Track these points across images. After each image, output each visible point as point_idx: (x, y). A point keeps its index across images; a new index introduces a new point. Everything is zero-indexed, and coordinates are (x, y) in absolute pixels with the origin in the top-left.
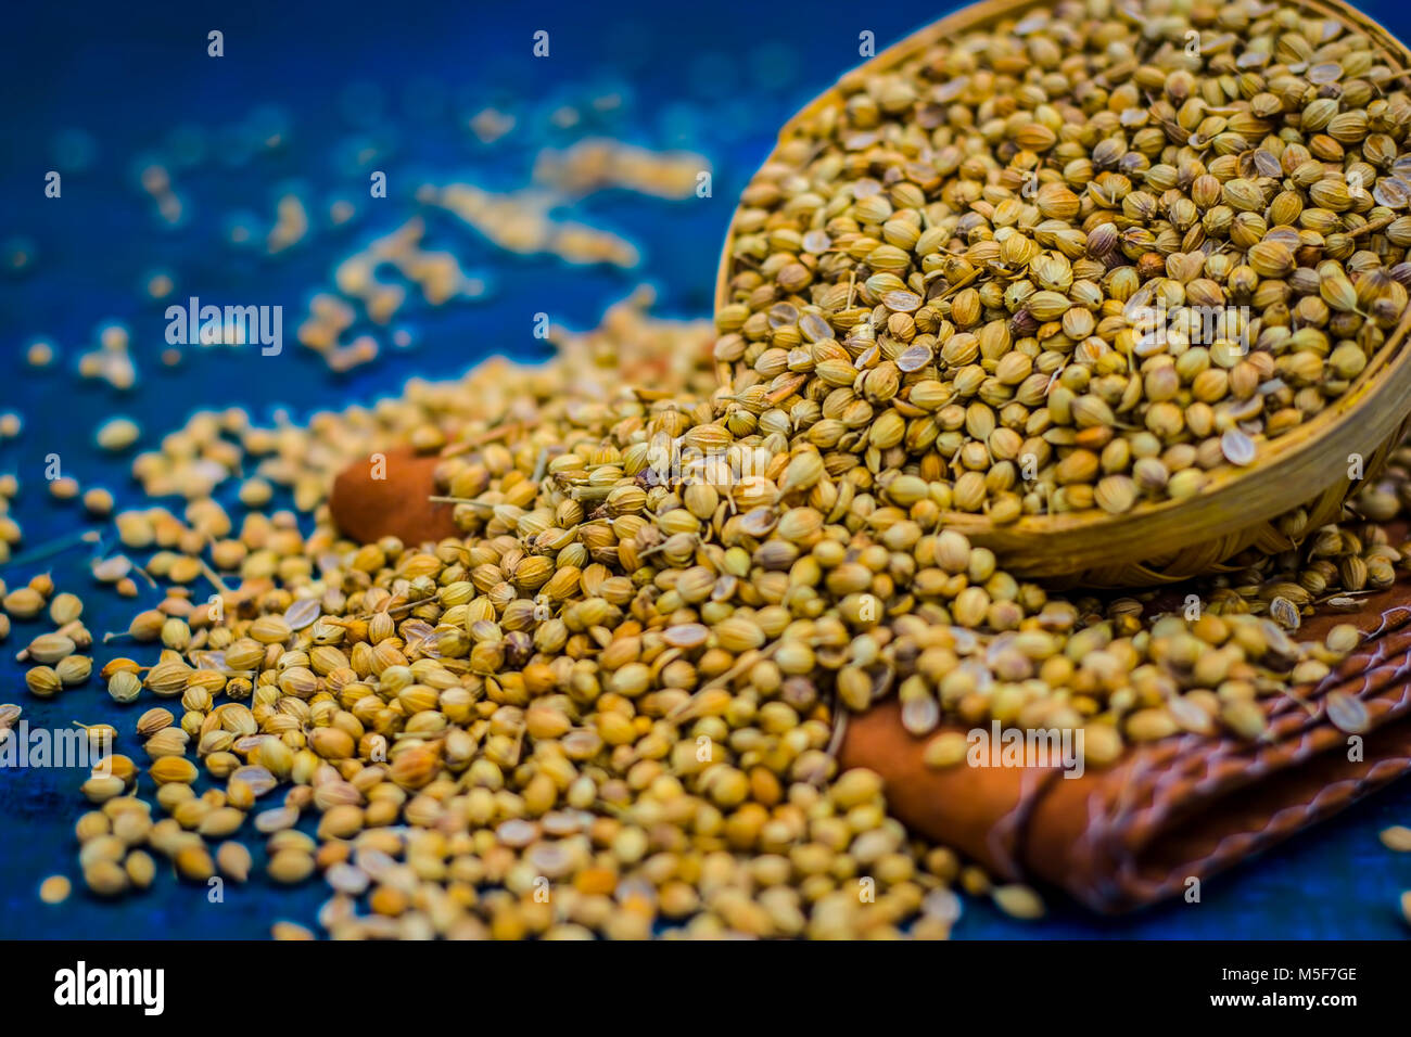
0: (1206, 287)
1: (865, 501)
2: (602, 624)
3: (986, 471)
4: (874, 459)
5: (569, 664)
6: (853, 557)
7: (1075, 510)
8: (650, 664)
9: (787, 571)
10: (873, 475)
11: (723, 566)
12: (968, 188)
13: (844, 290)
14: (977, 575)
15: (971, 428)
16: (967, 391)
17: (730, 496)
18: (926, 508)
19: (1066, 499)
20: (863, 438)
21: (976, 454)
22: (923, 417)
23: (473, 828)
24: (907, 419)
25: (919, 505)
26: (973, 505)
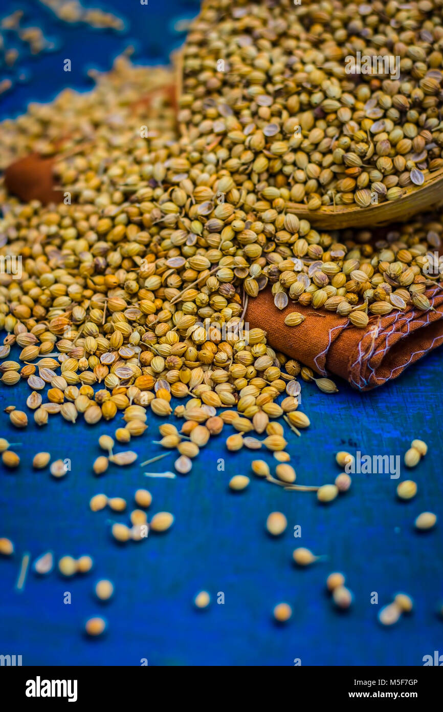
0: (401, 99)
1: (252, 197)
2: (138, 255)
3: (305, 183)
4: (255, 178)
5: (124, 274)
6: (248, 226)
7: (345, 204)
8: (161, 275)
9: (220, 233)
10: (255, 185)
11: (190, 228)
12: (291, 43)
13: (237, 93)
14: (303, 233)
15: (298, 163)
16: (295, 146)
17: (192, 195)
18: (280, 202)
19: (341, 198)
20: (250, 168)
21: (300, 175)
22: (275, 159)
23: (88, 355)
24: (269, 159)
25: (277, 200)
26: (299, 199)
